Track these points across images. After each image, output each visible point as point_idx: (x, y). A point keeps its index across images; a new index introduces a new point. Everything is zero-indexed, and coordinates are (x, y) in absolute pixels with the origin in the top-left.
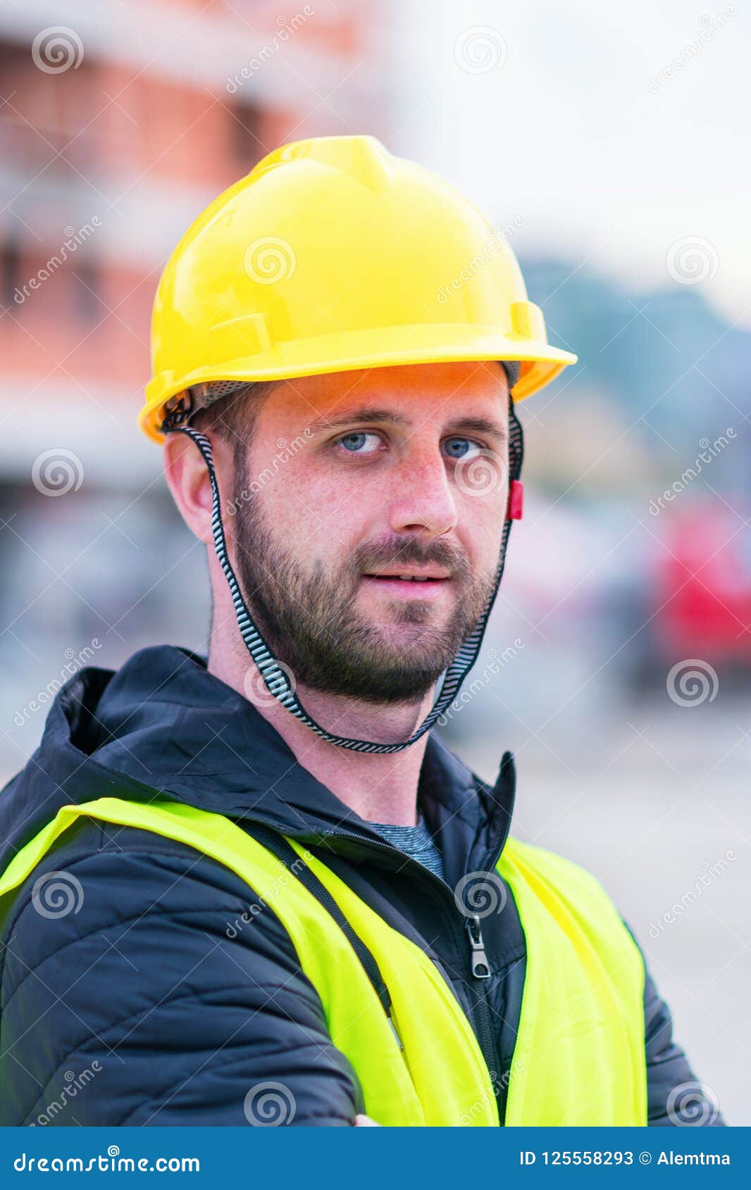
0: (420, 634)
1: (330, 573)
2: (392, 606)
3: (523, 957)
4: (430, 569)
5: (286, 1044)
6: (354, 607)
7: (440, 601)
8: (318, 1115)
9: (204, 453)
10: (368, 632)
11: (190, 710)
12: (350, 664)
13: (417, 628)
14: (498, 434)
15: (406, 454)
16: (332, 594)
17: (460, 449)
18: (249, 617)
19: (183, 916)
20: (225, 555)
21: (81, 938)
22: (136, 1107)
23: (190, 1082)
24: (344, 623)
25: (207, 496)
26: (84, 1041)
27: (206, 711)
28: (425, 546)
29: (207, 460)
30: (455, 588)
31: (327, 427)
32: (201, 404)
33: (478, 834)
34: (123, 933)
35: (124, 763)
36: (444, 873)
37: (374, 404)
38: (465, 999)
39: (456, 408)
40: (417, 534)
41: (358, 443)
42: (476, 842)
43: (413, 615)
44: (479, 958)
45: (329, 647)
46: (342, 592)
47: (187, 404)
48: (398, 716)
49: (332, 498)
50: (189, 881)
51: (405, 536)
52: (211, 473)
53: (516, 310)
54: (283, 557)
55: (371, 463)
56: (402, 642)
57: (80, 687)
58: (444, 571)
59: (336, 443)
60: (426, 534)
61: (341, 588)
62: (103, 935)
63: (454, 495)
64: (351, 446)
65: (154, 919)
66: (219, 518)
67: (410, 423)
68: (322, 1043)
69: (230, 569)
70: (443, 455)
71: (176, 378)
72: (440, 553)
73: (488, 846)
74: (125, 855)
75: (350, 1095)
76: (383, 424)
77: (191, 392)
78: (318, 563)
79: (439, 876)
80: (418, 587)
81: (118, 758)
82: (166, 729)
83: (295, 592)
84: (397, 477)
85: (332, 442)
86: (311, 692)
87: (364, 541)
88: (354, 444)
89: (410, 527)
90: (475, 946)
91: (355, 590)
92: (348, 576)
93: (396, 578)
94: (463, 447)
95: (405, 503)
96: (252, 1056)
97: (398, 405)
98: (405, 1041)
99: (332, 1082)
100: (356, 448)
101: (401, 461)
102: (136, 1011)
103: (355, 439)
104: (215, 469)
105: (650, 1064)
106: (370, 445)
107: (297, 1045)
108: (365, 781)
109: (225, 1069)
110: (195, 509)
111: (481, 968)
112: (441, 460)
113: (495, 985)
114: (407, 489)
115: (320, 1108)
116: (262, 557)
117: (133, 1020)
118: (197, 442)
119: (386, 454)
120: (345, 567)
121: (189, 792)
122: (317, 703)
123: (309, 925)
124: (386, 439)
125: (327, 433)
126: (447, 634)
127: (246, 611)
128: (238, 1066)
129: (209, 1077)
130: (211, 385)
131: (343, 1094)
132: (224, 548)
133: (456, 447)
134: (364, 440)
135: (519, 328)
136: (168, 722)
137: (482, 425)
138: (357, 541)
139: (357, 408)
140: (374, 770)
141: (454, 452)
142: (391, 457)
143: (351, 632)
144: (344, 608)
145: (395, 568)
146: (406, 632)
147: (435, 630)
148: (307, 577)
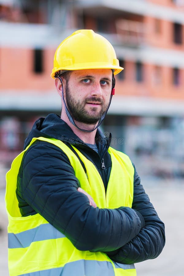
0: (95, 113)
1: (81, 102)
2: (91, 108)
3: (111, 166)
4: (97, 102)
5: (67, 175)
6: (85, 108)
7: (99, 108)
8: (71, 186)
9: (61, 81)
10: (87, 112)
11: (56, 124)
12: (83, 117)
14: (110, 81)
15: (94, 83)
16: (81, 106)
18: (67, 109)
19: (51, 155)
20: (64, 98)
21: (35, 158)
22: (42, 185)
23: (52, 181)
24: (83, 110)
25: (61, 89)
26: (35, 175)
27: (59, 124)
28: (96, 99)
29: (62, 82)
30: (101, 106)
31: (81, 78)
32: (61, 73)
33: (105, 146)
34: (42, 157)
35: (44, 132)
36: (99, 152)
37: (89, 75)
38: (100, 172)
39: (103, 76)
40: (95, 96)
42: (104, 147)
43: (94, 110)
44: (103, 166)
45: (80, 114)
46: (83, 105)
47: (59, 73)
48: (91, 126)
49: (82, 90)
50: (52, 149)
51: (93, 97)
52: (62, 85)
53: (114, 60)
54: (73, 99)
55: (88, 84)
56: (92, 114)
57: (40, 121)
58: (100, 103)
59: (83, 81)
60: (97, 96)
61: (82, 105)
62: (38, 158)
63: (102, 90)
65: (47, 155)
66: (63, 92)
67: (95, 78)
68: (73, 176)
69: (64, 101)
70: (100, 83)
71: (57, 69)
72: (99, 100)
73: (106, 148)
74: (42, 145)
75: (78, 184)
76: (91, 78)
77: (60, 71)
78: (79, 100)
79: (98, 153)
80: (95, 105)
81: (44, 131)
82: (51, 127)
83: (75, 105)
84: (92, 87)
85: (82, 81)
86: (77, 121)
87: (87, 97)
89: (94, 95)
90: (103, 164)
91: (85, 105)
92: (84, 103)
93: (91, 104)
95: (93, 91)
96: (61, 177)
97: (93, 75)
98: (89, 177)
99: (74, 182)
100: (86, 82)
101: (93, 84)
102: (43, 170)
103: (86, 80)
104: (63, 84)
105: (134, 186)
106: (88, 81)
107: (69, 175)
108: (85, 137)
109: (57, 179)
110: (59, 90)
111: (103, 167)
112: (100, 85)
113: (106, 170)
114: (94, 89)
115: (72, 185)
116: (70, 99)
117: (43, 171)
118: (60, 79)
120: (83, 101)
121: (55, 136)
122: (78, 123)
123: (72, 157)
124: (91, 80)
125: (81, 79)
126: (100, 113)
127: (66, 108)
128: (59, 178)
129: (54, 180)
130: (63, 70)
131: (76, 184)
132: (63, 97)
133: (103, 82)
135: (114, 63)
136: (52, 126)
137: (107, 79)
138: (85, 97)
139: (86, 75)
140: (87, 135)
142: (92, 83)
143: (84, 112)
144: (83, 108)
145: (91, 102)
146: (93, 112)
147: (98, 112)
148: (77, 103)
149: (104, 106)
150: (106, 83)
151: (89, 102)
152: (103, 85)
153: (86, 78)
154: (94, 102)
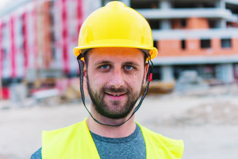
1: (98, 93)
2: (111, 101)
10: (106, 106)
13: (117, 106)
24: (102, 103)
41: (106, 67)
43: (116, 103)
59: (101, 67)
61: (101, 96)
64: (104, 67)
76: (109, 63)
78: (96, 91)
80: (117, 97)
91: (104, 96)
92: (102, 93)
94: (130, 67)
106: (108, 67)
114: (112, 77)
119: (111, 69)
124: (111, 66)
139: (102, 61)
142: (112, 70)
144: (102, 100)
145: (110, 93)
146: (114, 107)
147: (121, 106)
148: (95, 93)
150: (132, 68)
153: (103, 64)
154: (115, 94)
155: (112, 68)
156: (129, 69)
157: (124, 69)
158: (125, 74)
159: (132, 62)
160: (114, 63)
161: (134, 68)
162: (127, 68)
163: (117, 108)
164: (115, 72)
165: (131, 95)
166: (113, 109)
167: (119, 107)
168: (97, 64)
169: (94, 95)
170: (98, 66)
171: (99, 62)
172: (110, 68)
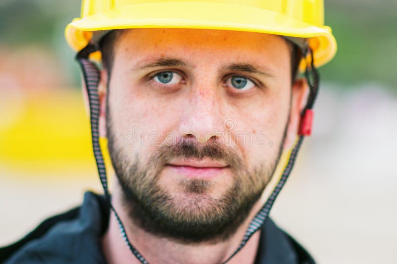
1: (143, 162)
2: (182, 182)
6: (159, 183)
7: (218, 180)
10: (165, 198)
13: (197, 196)
15: (193, 88)
16: (144, 175)
17: (241, 84)
24: (153, 192)
30: (232, 172)
40: (194, 140)
41: (168, 78)
43: (196, 188)
51: (187, 140)
55: (175, 91)
58: (223, 163)
59: (152, 78)
60: (197, 140)
64: (163, 80)
76: (179, 67)
78: (137, 156)
80: (199, 171)
84: (187, 103)
85: (148, 78)
88: (165, 79)
91: (159, 173)
92: (154, 164)
94: (243, 81)
97: (185, 55)
100: (167, 82)
103: (166, 76)
106: (175, 79)
120: (152, 159)
124: (185, 76)
133: (239, 82)
134: (171, 77)
139: (159, 57)
141: (237, 85)
143: (158, 198)
144: (151, 184)
145: (182, 160)
146: (190, 199)
147: (211, 199)
148: (131, 164)
149: (243, 175)
150: (249, 85)
151: (174, 161)
152: (237, 91)
153: (159, 68)
154: (194, 161)
155: (188, 83)
156: (239, 88)
157: (227, 87)
158: (229, 103)
159: (250, 64)
160: (194, 67)
161: (256, 85)
162: (234, 85)
163: (200, 204)
164: (198, 92)
165: (244, 173)
166: (187, 204)
167: (203, 200)
168: (142, 68)
169: (128, 169)
170: (144, 72)
171: (149, 63)
172: (180, 83)
